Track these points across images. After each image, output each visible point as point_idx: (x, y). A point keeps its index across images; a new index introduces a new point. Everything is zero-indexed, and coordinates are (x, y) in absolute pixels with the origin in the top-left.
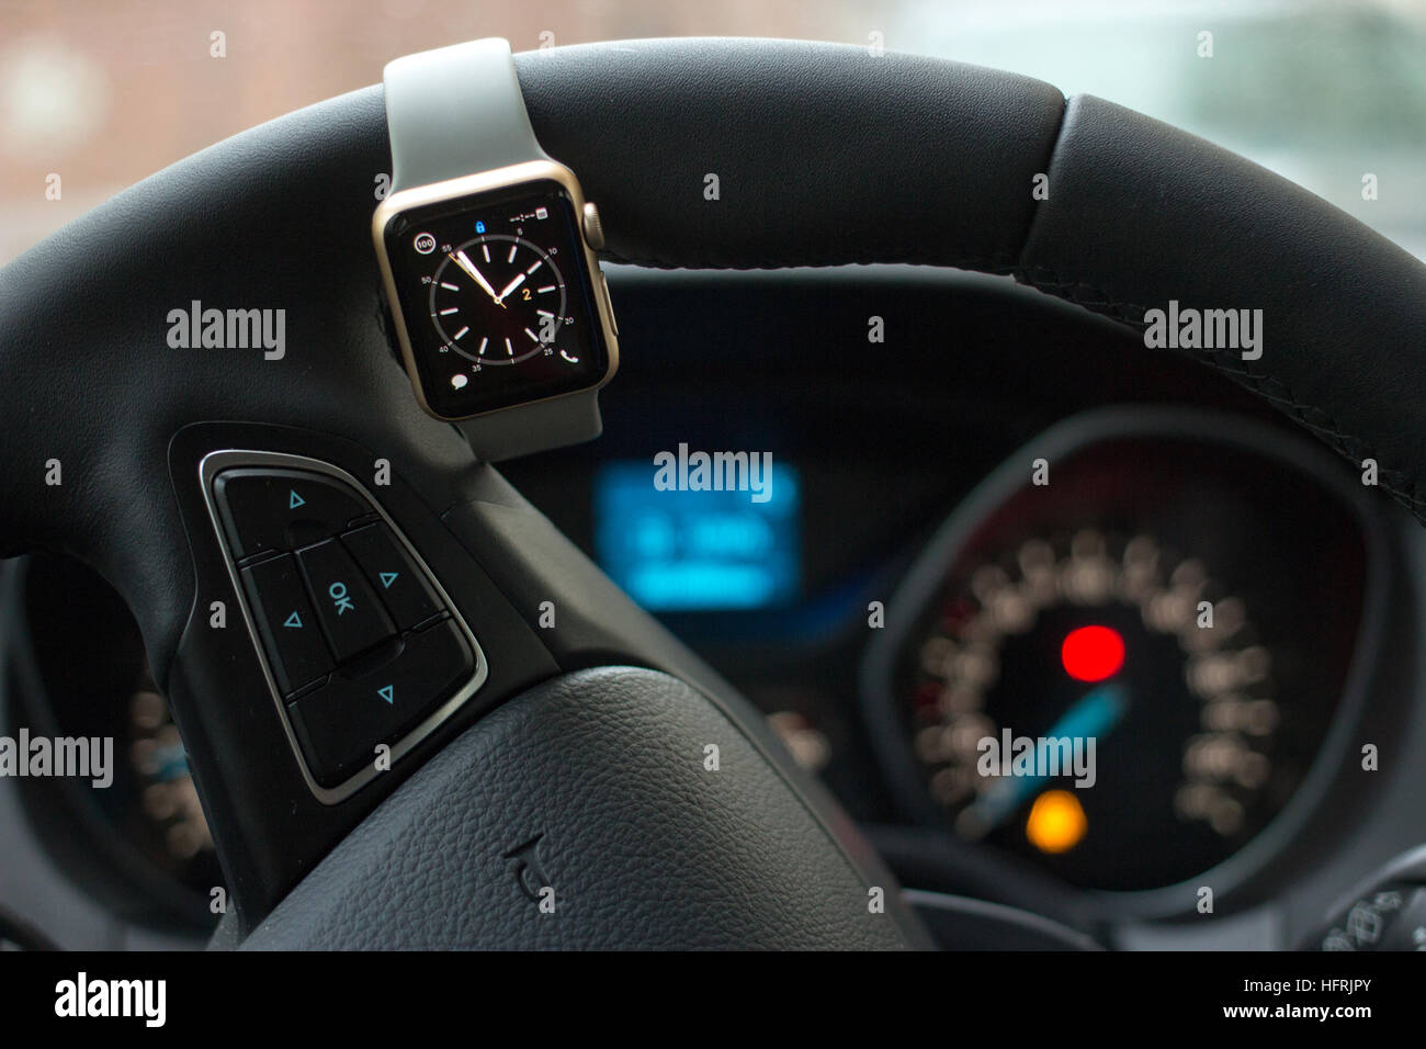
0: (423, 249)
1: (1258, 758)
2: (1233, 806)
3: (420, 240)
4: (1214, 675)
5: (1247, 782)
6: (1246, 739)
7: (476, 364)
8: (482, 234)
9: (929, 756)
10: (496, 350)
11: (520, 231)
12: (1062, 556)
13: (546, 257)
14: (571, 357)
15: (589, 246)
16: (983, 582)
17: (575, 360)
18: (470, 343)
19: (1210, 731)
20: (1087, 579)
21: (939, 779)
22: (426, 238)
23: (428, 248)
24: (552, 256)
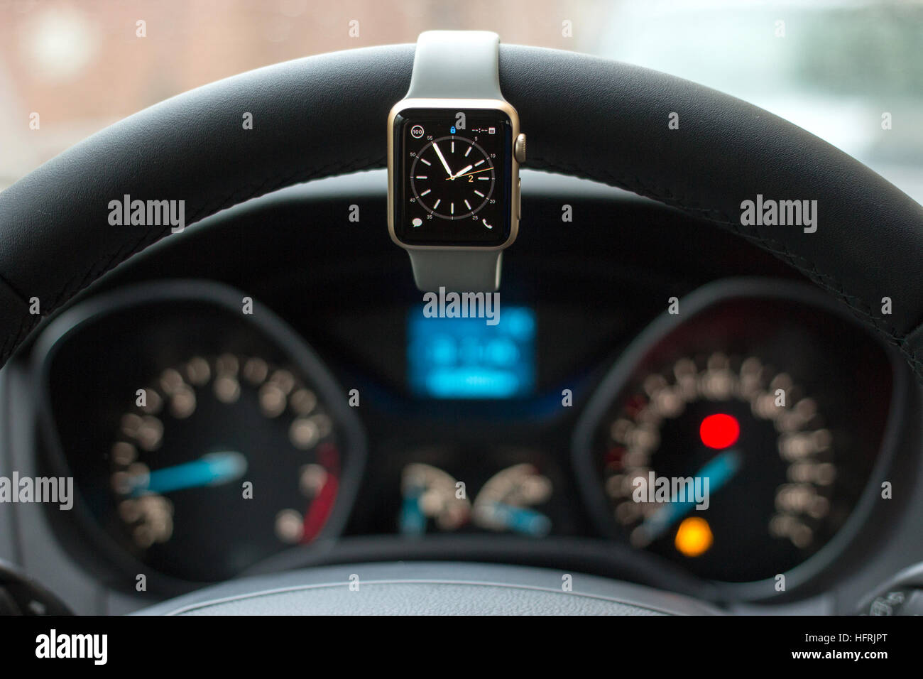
0: (415, 135)
1: (822, 499)
2: (806, 529)
3: (415, 129)
4: (796, 446)
5: (815, 515)
6: (815, 487)
7: (430, 214)
8: (453, 134)
9: (615, 493)
10: (444, 209)
11: (476, 138)
12: (702, 369)
13: (488, 158)
14: (488, 225)
15: (515, 158)
16: (651, 384)
17: (490, 227)
18: (429, 200)
19: (793, 482)
20: (717, 384)
21: (621, 508)
22: (419, 129)
23: (419, 135)
24: (492, 159)
